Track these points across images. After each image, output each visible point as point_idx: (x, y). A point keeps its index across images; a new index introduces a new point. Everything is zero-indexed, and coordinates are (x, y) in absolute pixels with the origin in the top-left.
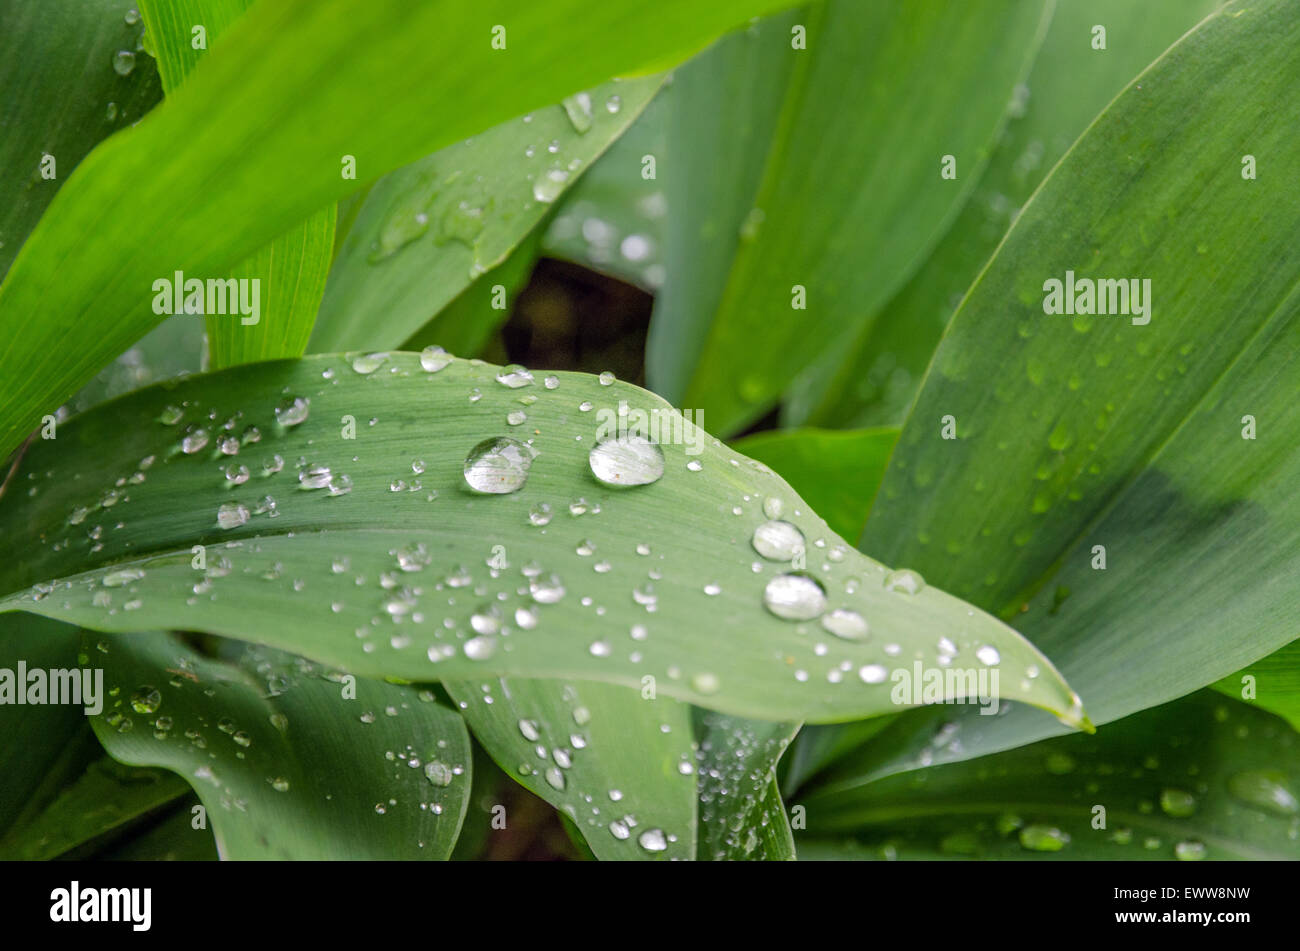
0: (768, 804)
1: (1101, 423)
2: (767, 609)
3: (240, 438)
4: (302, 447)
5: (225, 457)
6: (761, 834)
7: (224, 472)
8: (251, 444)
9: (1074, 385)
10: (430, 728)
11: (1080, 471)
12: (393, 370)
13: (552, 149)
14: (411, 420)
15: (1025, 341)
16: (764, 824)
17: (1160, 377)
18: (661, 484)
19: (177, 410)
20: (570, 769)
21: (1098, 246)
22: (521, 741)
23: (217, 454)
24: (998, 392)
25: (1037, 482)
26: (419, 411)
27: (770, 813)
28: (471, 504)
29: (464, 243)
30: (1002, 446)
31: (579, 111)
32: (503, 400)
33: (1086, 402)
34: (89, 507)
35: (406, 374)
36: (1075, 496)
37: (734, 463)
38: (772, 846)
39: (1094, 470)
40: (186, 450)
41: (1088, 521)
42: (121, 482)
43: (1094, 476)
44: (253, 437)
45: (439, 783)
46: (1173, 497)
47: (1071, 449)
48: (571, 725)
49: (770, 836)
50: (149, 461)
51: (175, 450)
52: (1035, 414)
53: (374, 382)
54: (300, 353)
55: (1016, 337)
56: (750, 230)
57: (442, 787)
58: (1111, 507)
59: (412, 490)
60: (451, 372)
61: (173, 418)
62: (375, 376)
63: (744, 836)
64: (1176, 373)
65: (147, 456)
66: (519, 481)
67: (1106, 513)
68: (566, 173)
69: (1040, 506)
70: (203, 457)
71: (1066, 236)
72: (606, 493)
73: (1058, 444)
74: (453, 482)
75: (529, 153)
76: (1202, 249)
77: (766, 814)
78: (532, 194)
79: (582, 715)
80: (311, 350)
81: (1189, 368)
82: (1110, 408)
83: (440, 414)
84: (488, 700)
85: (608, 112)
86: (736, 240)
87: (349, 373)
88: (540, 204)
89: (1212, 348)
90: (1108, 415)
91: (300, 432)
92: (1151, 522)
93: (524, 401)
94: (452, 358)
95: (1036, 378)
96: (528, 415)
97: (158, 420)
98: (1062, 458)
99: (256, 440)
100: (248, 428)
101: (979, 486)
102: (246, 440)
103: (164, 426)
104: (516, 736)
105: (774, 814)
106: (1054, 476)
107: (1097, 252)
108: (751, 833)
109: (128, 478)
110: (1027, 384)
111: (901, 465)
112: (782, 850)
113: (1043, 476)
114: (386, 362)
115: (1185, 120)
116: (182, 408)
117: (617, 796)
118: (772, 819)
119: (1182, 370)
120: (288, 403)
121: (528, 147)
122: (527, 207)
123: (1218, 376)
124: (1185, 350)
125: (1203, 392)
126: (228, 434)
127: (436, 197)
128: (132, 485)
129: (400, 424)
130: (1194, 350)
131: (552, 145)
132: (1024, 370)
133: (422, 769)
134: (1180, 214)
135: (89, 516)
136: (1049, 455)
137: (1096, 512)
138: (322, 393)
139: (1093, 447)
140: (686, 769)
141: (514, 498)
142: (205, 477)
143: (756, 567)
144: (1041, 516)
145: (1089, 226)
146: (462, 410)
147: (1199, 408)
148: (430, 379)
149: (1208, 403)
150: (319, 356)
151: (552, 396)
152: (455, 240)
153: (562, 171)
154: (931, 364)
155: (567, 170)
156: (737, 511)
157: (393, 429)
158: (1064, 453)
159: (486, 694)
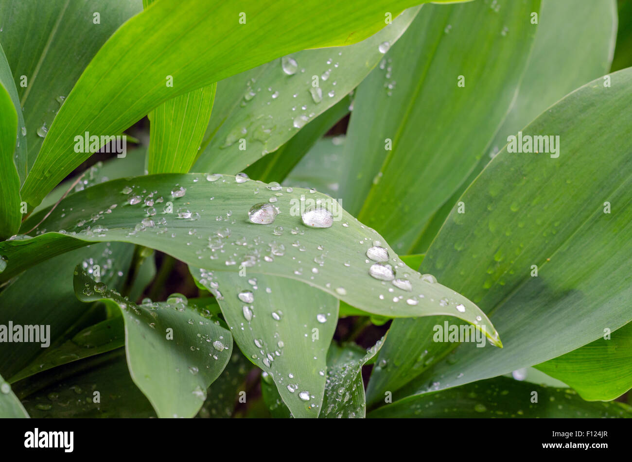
0: (357, 382)
1: (517, 252)
2: (370, 274)
3: (155, 200)
4: (180, 205)
5: (147, 207)
6: (352, 394)
7: (146, 211)
8: (159, 203)
9: (508, 234)
10: (217, 332)
11: (506, 272)
12: (224, 181)
13: (304, 108)
14: (228, 199)
15: (490, 212)
16: (354, 390)
17: (544, 235)
18: (331, 229)
19: (130, 188)
20: (273, 362)
21: (525, 175)
22: (254, 346)
23: (144, 205)
24: (475, 232)
25: (487, 274)
26: (232, 196)
27: (357, 385)
28: (249, 226)
29: (261, 142)
30: (474, 256)
31: (317, 95)
32: (268, 194)
33: (512, 242)
34: (87, 220)
35: (229, 183)
36: (502, 284)
37: (362, 226)
38: (356, 399)
39: (511, 272)
40: (131, 203)
41: (506, 295)
42: (102, 212)
43: (511, 275)
44: (160, 201)
45: (218, 349)
46: (544, 287)
47: (503, 262)
48: (276, 347)
49: (356, 394)
50: (115, 206)
51: (126, 203)
52: (489, 244)
53: (215, 185)
54: (186, 171)
55: (486, 210)
56: (376, 181)
57: (219, 351)
58: (517, 290)
59: (225, 220)
60: (247, 183)
61: (127, 191)
62: (215, 183)
63: (344, 395)
64: (552, 233)
65: (114, 204)
66: (271, 221)
67: (514, 293)
68: (308, 118)
69: (487, 286)
70: (138, 206)
71: (512, 169)
72: (307, 228)
73: (498, 259)
74: (243, 219)
75: (294, 109)
76: (568, 182)
77: (355, 386)
78: (293, 124)
79: (281, 344)
80: (191, 171)
81: (558, 232)
82: (522, 246)
83: (241, 197)
84: (243, 329)
85: (329, 97)
86: (371, 184)
87: (205, 181)
88: (295, 129)
89: (568, 224)
90: (521, 248)
91: (180, 200)
92: (533, 298)
93: (277, 195)
94: (249, 180)
95: (492, 228)
96: (278, 200)
97: (121, 192)
98: (499, 265)
99: (161, 202)
100: (158, 198)
101: (462, 273)
102: (157, 201)
103: (123, 194)
104: (252, 344)
105: (358, 385)
106: (495, 273)
107: (524, 178)
108: (347, 394)
109: (105, 212)
110: (488, 230)
111: (431, 257)
112: (360, 400)
113: (490, 272)
114: (221, 178)
115: (568, 127)
116: (132, 188)
117: (291, 376)
118: (357, 387)
119: (554, 233)
120: (177, 189)
121: (294, 107)
122: (290, 130)
123: (568, 237)
124: (556, 224)
125: (562, 243)
126: (149, 199)
127: (252, 123)
128: (106, 214)
129: (223, 200)
130: (560, 225)
131: (303, 106)
132: (487, 225)
133: (212, 343)
134: (561, 166)
135: (85, 224)
136: (493, 263)
137: (510, 292)
138: (192, 187)
139: (512, 262)
140: (322, 374)
141: (268, 226)
142: (137, 212)
143: (367, 261)
144: (486, 290)
145: (522, 166)
146: (251, 196)
147: (559, 250)
148: (239, 185)
149: (563, 248)
150: (193, 174)
151: (289, 194)
152: (258, 140)
153: (307, 117)
154: (450, 215)
155: (309, 117)
156: (361, 242)
157: (220, 202)
158: (500, 263)
159: (242, 327)
